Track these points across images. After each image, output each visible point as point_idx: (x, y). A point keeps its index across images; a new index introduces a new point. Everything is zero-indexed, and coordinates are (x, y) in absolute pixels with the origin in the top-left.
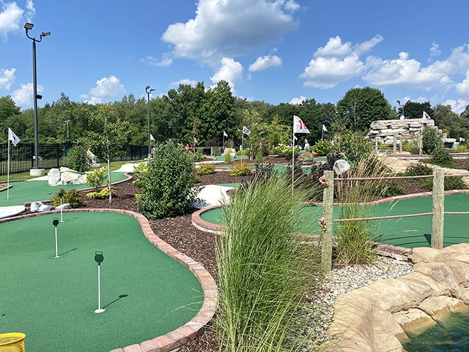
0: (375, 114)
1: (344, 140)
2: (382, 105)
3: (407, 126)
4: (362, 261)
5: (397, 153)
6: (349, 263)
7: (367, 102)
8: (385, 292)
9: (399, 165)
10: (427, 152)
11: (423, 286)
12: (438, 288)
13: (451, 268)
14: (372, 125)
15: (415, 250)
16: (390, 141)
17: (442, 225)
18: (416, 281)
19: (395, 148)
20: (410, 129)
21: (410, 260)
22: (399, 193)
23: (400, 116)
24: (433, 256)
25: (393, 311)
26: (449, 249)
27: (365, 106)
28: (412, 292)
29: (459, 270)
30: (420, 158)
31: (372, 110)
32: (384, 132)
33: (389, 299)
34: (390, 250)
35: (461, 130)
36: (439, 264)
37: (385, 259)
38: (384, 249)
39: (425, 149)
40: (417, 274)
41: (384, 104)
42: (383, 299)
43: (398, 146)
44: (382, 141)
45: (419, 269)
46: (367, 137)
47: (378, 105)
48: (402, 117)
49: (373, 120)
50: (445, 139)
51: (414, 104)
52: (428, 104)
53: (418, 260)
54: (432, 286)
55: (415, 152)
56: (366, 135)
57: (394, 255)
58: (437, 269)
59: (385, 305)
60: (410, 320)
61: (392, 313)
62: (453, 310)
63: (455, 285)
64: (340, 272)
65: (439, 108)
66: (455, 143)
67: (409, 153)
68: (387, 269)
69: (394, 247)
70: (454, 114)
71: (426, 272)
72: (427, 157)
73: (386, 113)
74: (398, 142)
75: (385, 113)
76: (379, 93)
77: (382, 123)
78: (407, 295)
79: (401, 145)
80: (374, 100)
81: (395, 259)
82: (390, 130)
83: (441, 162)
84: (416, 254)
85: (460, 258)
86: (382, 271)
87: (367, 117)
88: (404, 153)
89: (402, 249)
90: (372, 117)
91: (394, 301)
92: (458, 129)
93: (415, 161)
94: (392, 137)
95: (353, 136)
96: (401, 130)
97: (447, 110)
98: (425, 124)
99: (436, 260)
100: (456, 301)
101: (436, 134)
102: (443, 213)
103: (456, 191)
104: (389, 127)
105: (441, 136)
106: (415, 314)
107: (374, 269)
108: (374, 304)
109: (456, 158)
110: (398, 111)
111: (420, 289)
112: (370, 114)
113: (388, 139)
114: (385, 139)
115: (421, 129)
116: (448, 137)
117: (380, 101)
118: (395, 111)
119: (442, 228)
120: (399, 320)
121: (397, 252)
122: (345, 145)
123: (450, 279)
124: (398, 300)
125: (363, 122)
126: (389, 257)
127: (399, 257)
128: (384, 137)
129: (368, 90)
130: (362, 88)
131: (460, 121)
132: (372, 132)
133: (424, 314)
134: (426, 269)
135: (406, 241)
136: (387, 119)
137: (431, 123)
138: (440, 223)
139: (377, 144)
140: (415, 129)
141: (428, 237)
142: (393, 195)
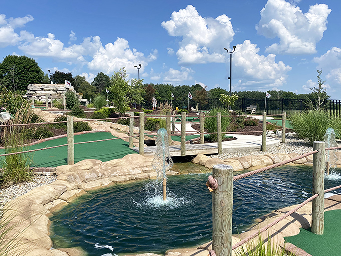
0: (31, 78)
1: (5, 98)
2: (37, 72)
3: (55, 89)
4: (22, 180)
5: (49, 108)
6: (13, 184)
7: (24, 67)
8: (39, 193)
9: (49, 117)
10: (69, 108)
11: (62, 187)
12: (70, 186)
13: (78, 174)
14: (29, 87)
15: (58, 167)
16: (43, 100)
17: (73, 151)
18: (58, 184)
19: (47, 105)
20: (58, 91)
21: (55, 174)
22: (49, 136)
23: (50, 81)
24: (68, 169)
25: (44, 203)
26: (77, 164)
27: (23, 71)
28: (55, 190)
29: (82, 174)
30: (64, 112)
31: (29, 74)
32: (39, 93)
33: (41, 197)
34: (42, 170)
35: (92, 94)
36: (71, 173)
37: (39, 177)
38: (38, 170)
39: (68, 106)
40: (59, 181)
41: (38, 71)
42: (37, 198)
43: (49, 103)
44: (37, 100)
45: (60, 178)
46: (25, 96)
47: (33, 71)
48: (52, 83)
49: (30, 83)
50: (81, 100)
51: (61, 73)
52: (70, 74)
53: (60, 173)
54: (67, 185)
55: (61, 108)
56: (24, 94)
57: (44, 173)
58: (70, 175)
59: (38, 202)
60: (54, 206)
61: (44, 205)
62: (78, 195)
63: (80, 183)
64: (6, 190)
65: (78, 78)
66: (87, 102)
67: (57, 109)
68: (40, 182)
69: (45, 168)
70: (87, 83)
71: (64, 179)
72: (69, 111)
73: (41, 78)
74: (50, 100)
75: (39, 78)
76: (33, 62)
77: (37, 86)
78: (52, 193)
79: (51, 103)
80: (30, 67)
81: (45, 175)
82: (43, 92)
83: (77, 114)
84: (58, 170)
85: (83, 168)
86: (37, 184)
87: (24, 80)
88: (53, 109)
89: (50, 168)
90: (29, 80)
91: (44, 198)
92: (90, 93)
93: (60, 114)
94: (45, 97)
95: (13, 96)
96: (51, 92)
97: (82, 80)
98: (68, 89)
99: (70, 171)
100: (80, 190)
101: (75, 96)
102: (73, 143)
103: (84, 132)
104: (42, 89)
105: (78, 97)
106: (57, 202)
107: (32, 184)
108: (31, 203)
109: (86, 112)
110: (49, 77)
111: (60, 188)
112: (27, 78)
113: (42, 98)
114: (40, 98)
115: (65, 92)
116: (82, 98)
117: (34, 69)
118: (47, 77)
119: (73, 153)
120: (47, 208)
121: (47, 171)
122: (6, 102)
123: (77, 180)
124: (46, 197)
125: (22, 84)
126: (42, 175)
127: (48, 174)
128: (39, 97)
129: (24, 58)
130: (18, 56)
131: (91, 88)
132: (29, 92)
133: (62, 201)
134: (64, 177)
135: (53, 164)
136: (41, 83)
137: (72, 88)
138: (71, 149)
139: (33, 102)
140: (61, 92)
141: (66, 160)
142: (45, 137)
